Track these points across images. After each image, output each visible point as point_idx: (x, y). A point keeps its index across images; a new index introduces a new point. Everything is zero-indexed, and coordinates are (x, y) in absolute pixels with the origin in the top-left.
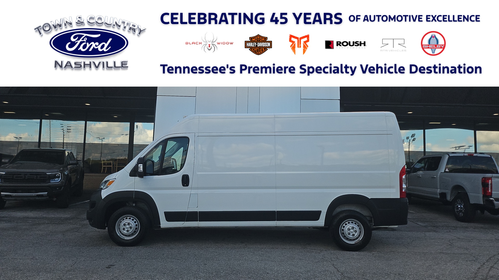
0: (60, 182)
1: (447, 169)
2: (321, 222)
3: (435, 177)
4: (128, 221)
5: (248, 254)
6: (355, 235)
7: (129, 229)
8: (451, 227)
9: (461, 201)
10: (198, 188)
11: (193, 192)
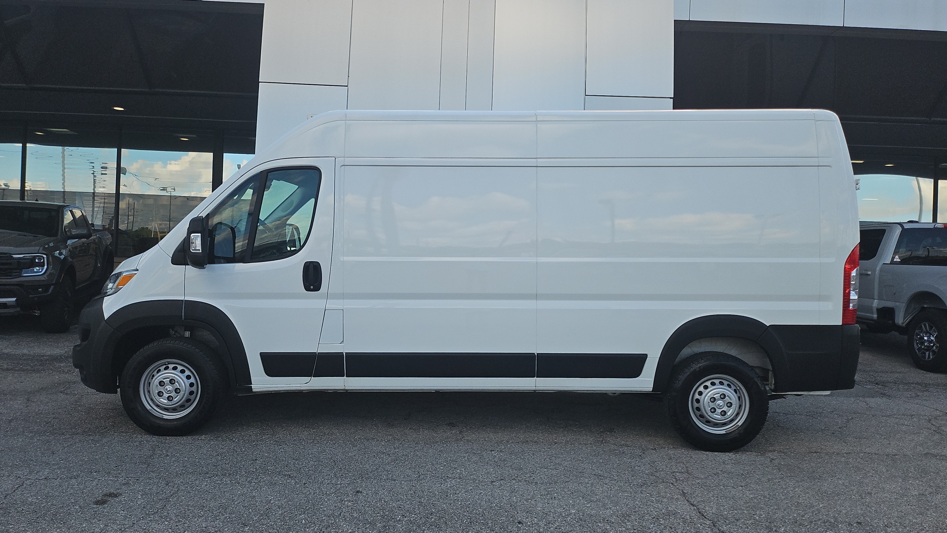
0: (46, 274)
1: (897, 257)
2: (645, 382)
3: (869, 273)
4: (170, 374)
5: (466, 458)
6: (729, 414)
7: (173, 394)
8: (912, 384)
9: (931, 328)
10: (343, 296)
11: (332, 304)
